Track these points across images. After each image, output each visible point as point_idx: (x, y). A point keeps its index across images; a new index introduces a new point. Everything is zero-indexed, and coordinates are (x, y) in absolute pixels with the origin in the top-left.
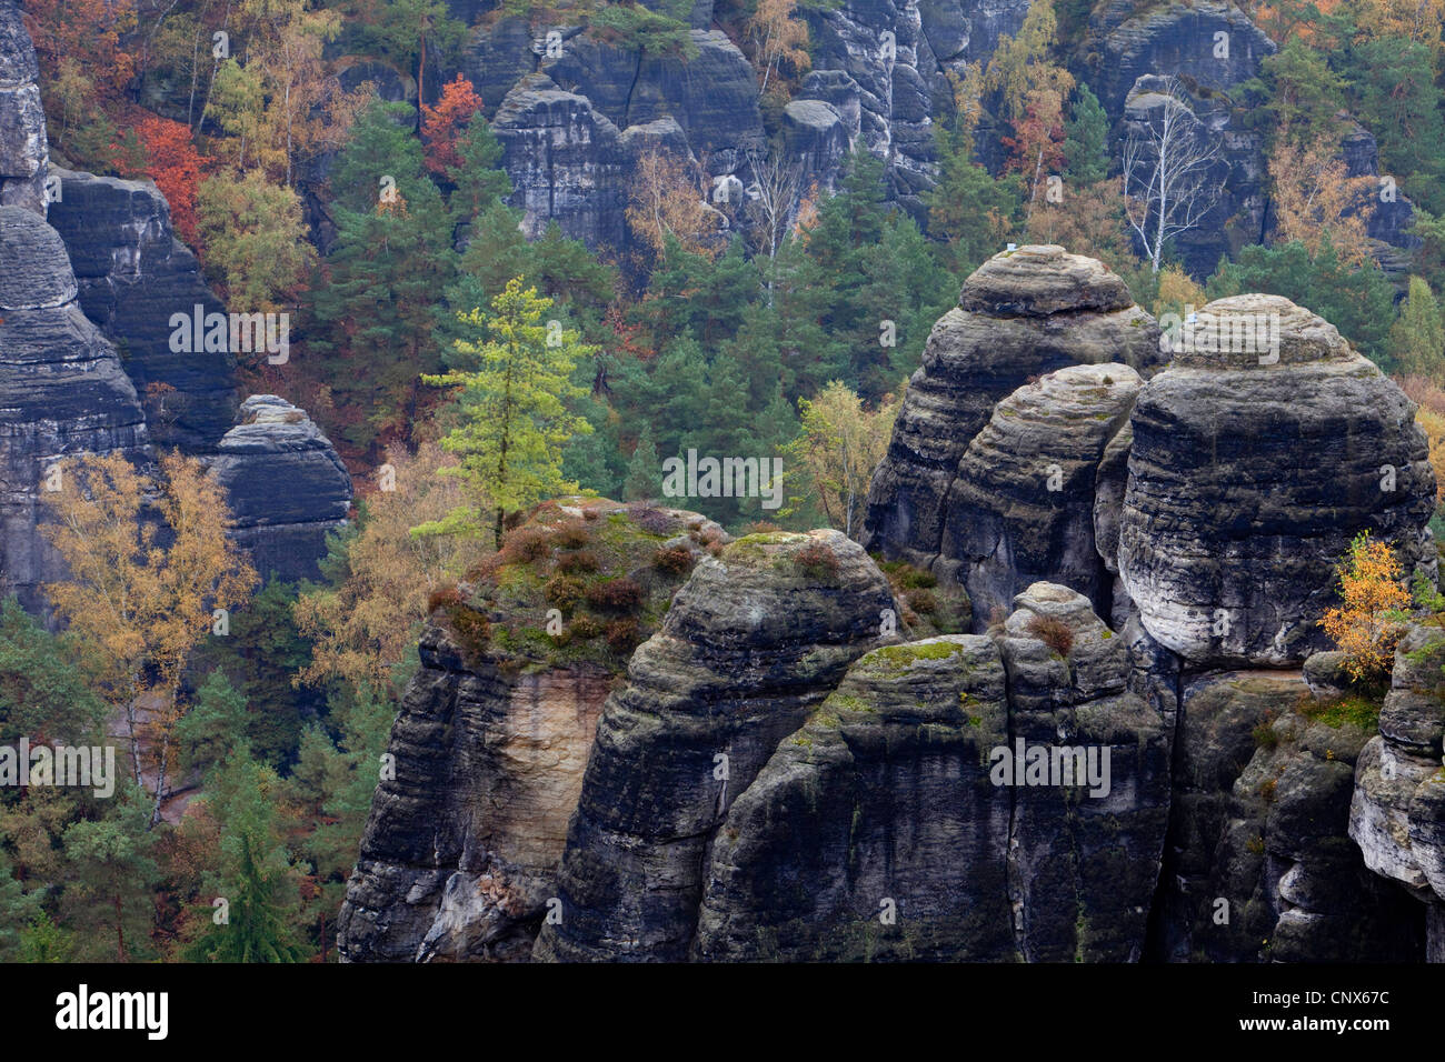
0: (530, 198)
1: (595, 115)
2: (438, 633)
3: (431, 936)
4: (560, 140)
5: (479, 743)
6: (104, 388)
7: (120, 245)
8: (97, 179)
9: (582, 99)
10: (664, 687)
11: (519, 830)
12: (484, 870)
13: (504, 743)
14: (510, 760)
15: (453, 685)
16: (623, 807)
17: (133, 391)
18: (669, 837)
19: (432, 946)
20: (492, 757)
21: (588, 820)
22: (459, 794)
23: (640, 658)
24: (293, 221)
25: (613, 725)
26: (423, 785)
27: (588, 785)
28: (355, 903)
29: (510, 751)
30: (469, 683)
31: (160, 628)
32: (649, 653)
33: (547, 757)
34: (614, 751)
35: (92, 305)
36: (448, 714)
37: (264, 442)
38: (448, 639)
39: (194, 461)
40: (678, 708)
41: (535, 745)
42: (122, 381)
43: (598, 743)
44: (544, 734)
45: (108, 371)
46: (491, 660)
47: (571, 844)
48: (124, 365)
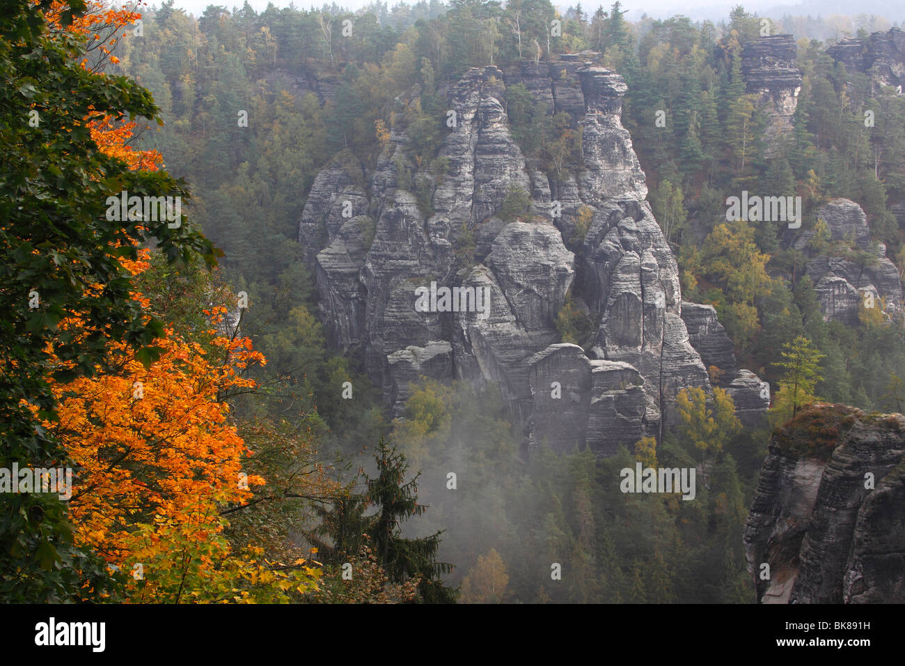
0: (827, 310)
1: (848, 284)
2: (775, 444)
3: (772, 535)
4: (836, 292)
5: (787, 477)
6: (696, 367)
7: (702, 324)
8: (695, 305)
9: (844, 280)
10: (844, 461)
11: (799, 505)
12: (788, 516)
13: (794, 477)
14: (797, 483)
15: (778, 460)
16: (830, 499)
17: (705, 368)
18: (844, 508)
19: (772, 539)
20: (791, 481)
21: (819, 503)
22: (781, 493)
23: (836, 452)
24: (755, 316)
25: (827, 473)
26: (769, 490)
27: (819, 491)
28: (748, 525)
29: (796, 480)
30: (784, 458)
31: (712, 442)
32: (838, 451)
33: (808, 482)
34: (827, 481)
35: (693, 343)
36: (777, 468)
37: (744, 384)
38: (777, 445)
39: (723, 390)
40: (846, 468)
41: (804, 478)
42: (702, 365)
43: (823, 478)
44: (807, 475)
45: (698, 362)
46: (790, 452)
47: (814, 510)
48: (702, 360)
